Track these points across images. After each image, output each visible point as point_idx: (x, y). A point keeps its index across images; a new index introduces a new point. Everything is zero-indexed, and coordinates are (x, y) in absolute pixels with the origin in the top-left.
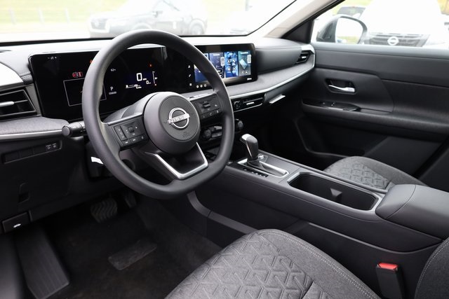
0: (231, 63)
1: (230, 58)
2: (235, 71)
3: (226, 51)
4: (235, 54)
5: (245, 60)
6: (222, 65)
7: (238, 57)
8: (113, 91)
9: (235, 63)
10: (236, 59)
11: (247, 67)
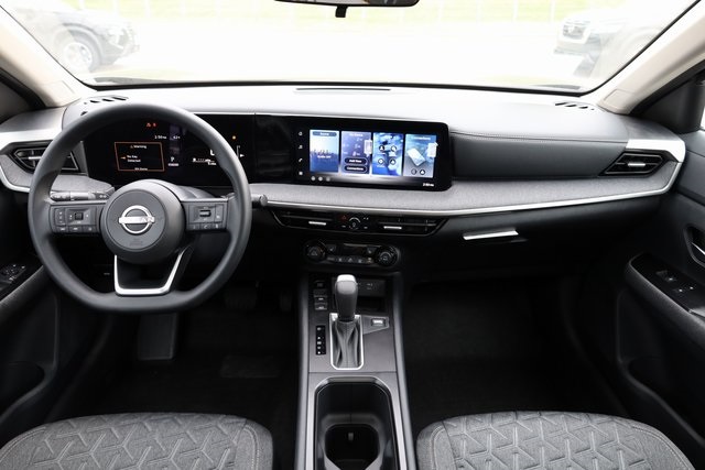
0: (387, 152)
1: (385, 143)
2: (396, 166)
3: (378, 132)
4: (397, 138)
5: (422, 152)
6: (367, 152)
7: (404, 144)
8: (174, 162)
9: (397, 153)
10: (399, 147)
11: (424, 163)
